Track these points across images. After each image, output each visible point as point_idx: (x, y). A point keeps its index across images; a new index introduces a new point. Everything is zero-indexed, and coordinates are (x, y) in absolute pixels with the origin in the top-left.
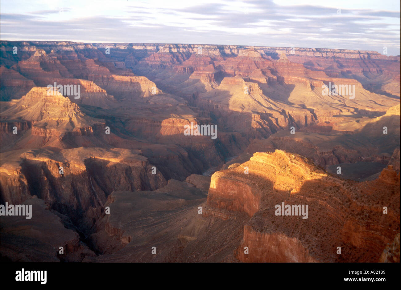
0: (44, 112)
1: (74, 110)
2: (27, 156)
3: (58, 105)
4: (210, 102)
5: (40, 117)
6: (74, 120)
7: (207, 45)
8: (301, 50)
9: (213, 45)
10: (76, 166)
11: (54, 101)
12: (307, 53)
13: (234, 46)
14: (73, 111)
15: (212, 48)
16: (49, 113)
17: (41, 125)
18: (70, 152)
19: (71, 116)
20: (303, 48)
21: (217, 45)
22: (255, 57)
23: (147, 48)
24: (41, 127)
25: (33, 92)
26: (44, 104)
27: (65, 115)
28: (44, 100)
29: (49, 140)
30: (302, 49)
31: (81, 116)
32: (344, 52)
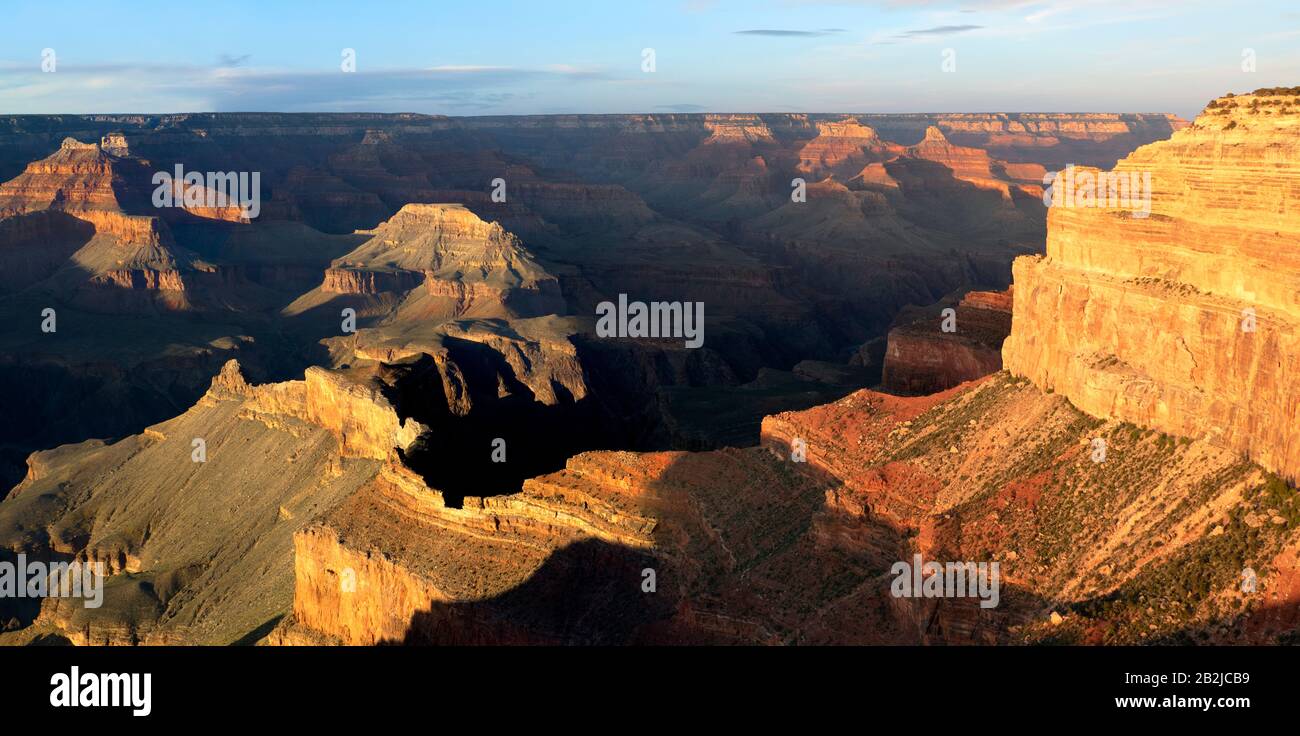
0: (443, 252)
1: (514, 246)
2: (449, 330)
3: (469, 237)
4: (773, 236)
5: (436, 262)
6: (517, 265)
7: (736, 115)
8: (968, 119)
9: (750, 115)
10: (554, 347)
11: (461, 231)
12: (986, 125)
13: (801, 115)
14: (511, 248)
15: (749, 122)
16: (453, 254)
17: (451, 276)
18: (530, 324)
19: (509, 258)
20: (974, 114)
21: (760, 115)
22: (862, 139)
23: (590, 126)
24: (452, 280)
25: (407, 213)
26: (440, 237)
27: (496, 257)
28: (438, 229)
29: (470, 306)
30: (971, 117)
31: (529, 259)
32: (1082, 118)
